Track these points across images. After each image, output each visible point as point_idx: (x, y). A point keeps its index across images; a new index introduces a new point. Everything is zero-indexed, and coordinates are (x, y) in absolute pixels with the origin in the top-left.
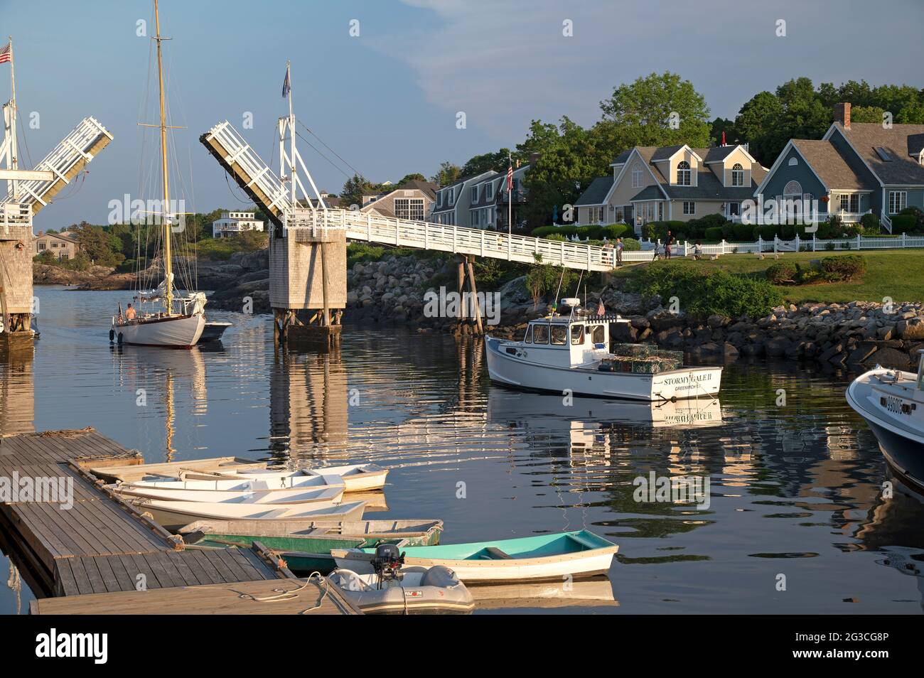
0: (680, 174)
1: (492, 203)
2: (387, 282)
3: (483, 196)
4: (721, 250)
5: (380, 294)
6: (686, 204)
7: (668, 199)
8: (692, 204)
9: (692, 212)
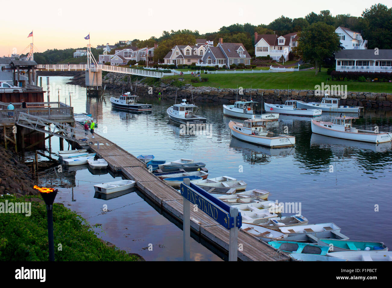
0: (187, 52)
1: (145, 57)
2: (116, 78)
3: (143, 55)
4: (188, 73)
5: (114, 81)
6: (188, 60)
7: (184, 58)
8: (190, 60)
9: (190, 62)
